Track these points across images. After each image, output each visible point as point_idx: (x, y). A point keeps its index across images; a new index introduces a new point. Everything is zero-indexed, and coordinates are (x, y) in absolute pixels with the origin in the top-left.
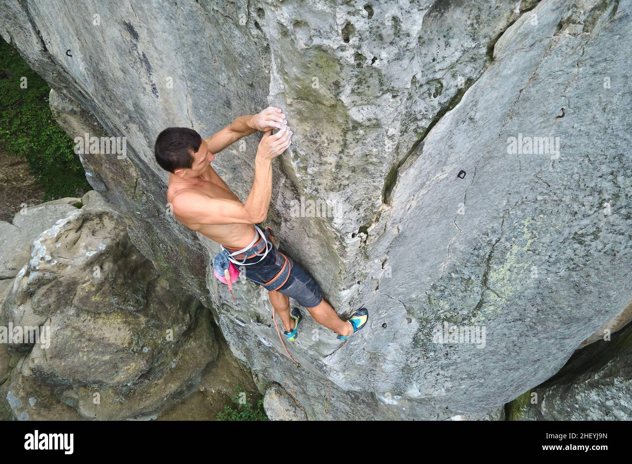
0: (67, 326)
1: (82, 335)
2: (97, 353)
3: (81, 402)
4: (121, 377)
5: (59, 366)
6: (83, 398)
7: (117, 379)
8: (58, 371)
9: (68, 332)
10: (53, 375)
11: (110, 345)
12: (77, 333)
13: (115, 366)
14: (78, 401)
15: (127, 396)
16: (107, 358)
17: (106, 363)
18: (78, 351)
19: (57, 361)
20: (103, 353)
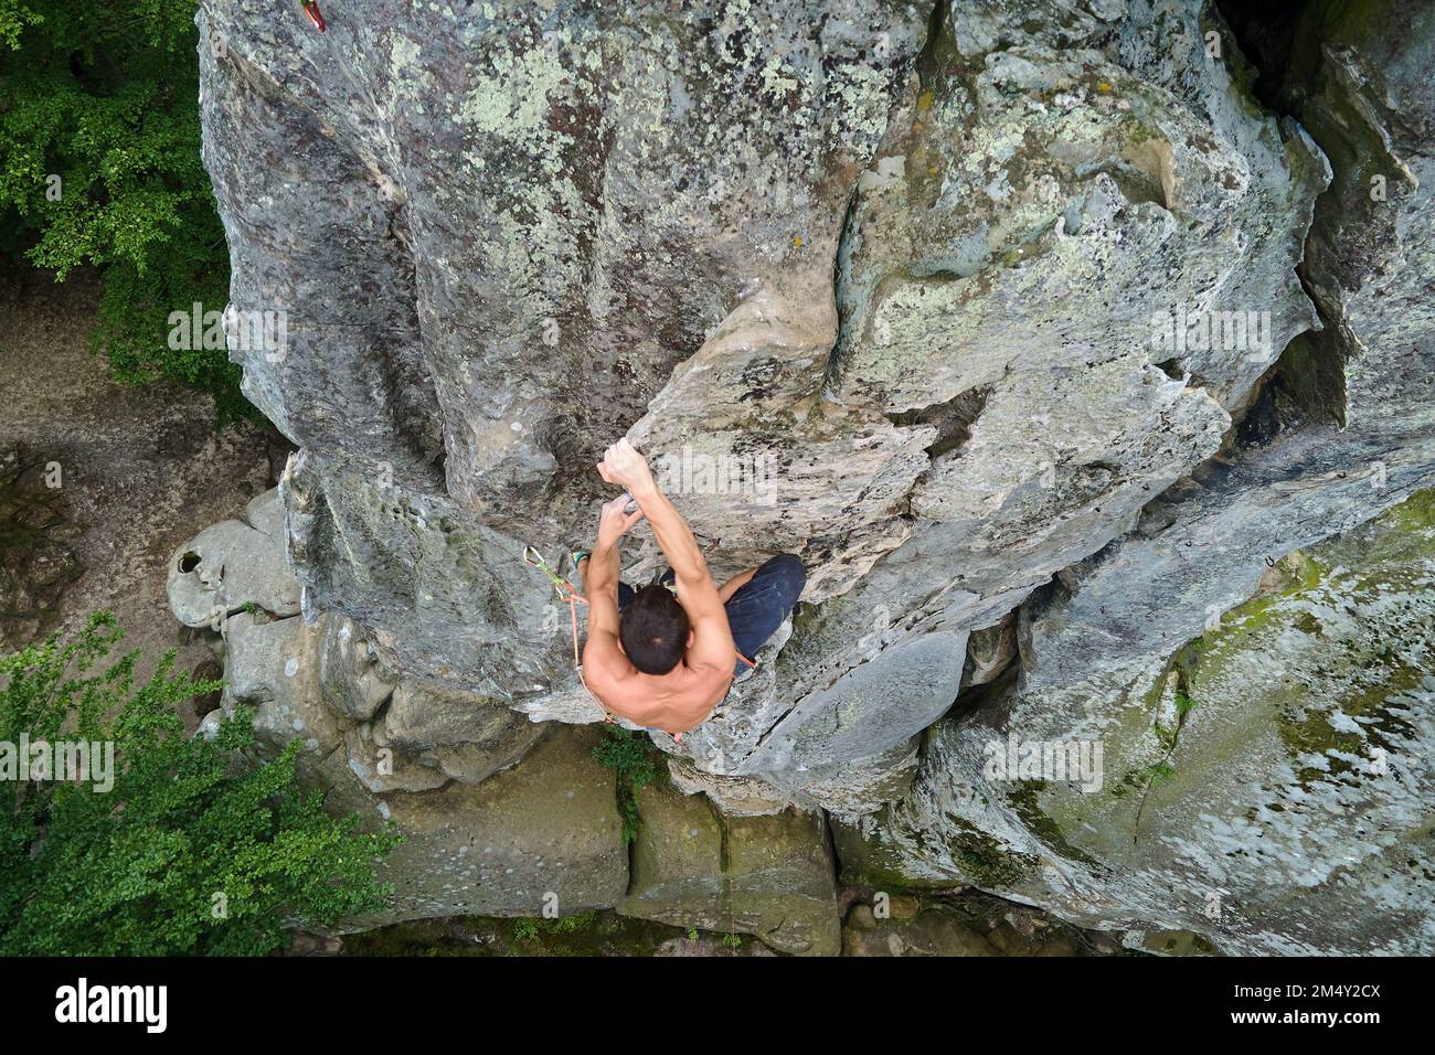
0: (420, 691)
1: (437, 698)
2: (457, 714)
3: (444, 763)
4: (486, 734)
5: (420, 734)
6: (444, 757)
7: (482, 737)
8: (420, 739)
9: (422, 698)
10: (416, 743)
11: (469, 704)
12: (431, 697)
13: (478, 724)
14: (439, 762)
15: (491, 749)
16: (468, 717)
17: (467, 722)
18: (436, 714)
19: (417, 729)
20: (463, 713)
